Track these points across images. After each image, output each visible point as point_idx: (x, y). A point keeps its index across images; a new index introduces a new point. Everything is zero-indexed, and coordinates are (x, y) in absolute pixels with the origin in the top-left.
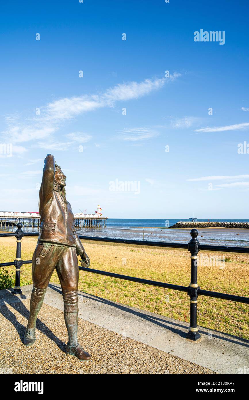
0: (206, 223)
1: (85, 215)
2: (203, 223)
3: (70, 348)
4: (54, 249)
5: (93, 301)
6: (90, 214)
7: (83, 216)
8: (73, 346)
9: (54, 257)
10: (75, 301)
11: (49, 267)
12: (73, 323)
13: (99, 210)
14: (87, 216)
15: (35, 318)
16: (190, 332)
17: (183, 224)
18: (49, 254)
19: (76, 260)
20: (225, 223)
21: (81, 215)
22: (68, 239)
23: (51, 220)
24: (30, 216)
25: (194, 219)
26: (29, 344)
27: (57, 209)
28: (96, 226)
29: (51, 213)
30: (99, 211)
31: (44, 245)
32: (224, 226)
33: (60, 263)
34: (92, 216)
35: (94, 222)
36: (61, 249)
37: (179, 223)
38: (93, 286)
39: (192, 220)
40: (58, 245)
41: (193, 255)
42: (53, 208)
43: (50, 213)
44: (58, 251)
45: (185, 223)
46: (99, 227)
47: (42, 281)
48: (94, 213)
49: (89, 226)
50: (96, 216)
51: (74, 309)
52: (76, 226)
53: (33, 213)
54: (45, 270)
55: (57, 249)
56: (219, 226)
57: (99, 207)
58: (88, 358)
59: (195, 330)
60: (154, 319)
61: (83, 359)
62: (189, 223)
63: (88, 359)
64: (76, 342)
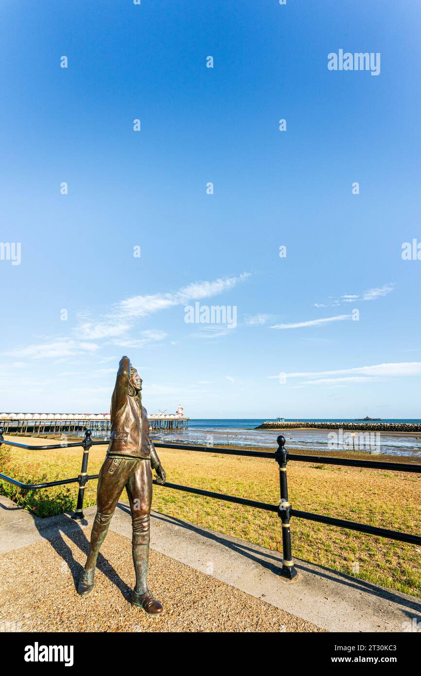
0: (295, 423)
1: (165, 415)
2: (292, 423)
3: (138, 596)
4: (125, 462)
5: (169, 525)
6: (170, 415)
7: (163, 417)
8: (141, 593)
9: (125, 473)
10: (146, 529)
11: (118, 486)
12: (143, 559)
13: (180, 409)
14: (168, 417)
15: (97, 553)
16: (284, 566)
17: (270, 425)
18: (118, 470)
19: (150, 475)
20: (316, 423)
21: (161, 415)
22: (142, 450)
23: (123, 429)
24: (104, 418)
25: (281, 419)
26: (86, 592)
27: (131, 416)
28: (177, 427)
29: (124, 422)
30: (180, 412)
31: (113, 459)
32: (315, 426)
33: (130, 480)
34: (172, 417)
35: (174, 423)
36: (133, 463)
37: (265, 423)
38: (171, 503)
39: (279, 419)
40: (130, 458)
41: (281, 466)
42: (126, 415)
43: (122, 421)
44: (130, 465)
45: (272, 423)
46: (180, 429)
47: (108, 504)
48: (175, 413)
49: (169, 428)
50: (177, 417)
51: (144, 540)
52: (155, 429)
53: (107, 414)
54: (112, 489)
55: (128, 463)
56: (309, 427)
57: (180, 407)
58: (159, 610)
59: (290, 564)
60: (240, 548)
61: (153, 612)
62: (276, 423)
63: (158, 612)
64: (145, 586)
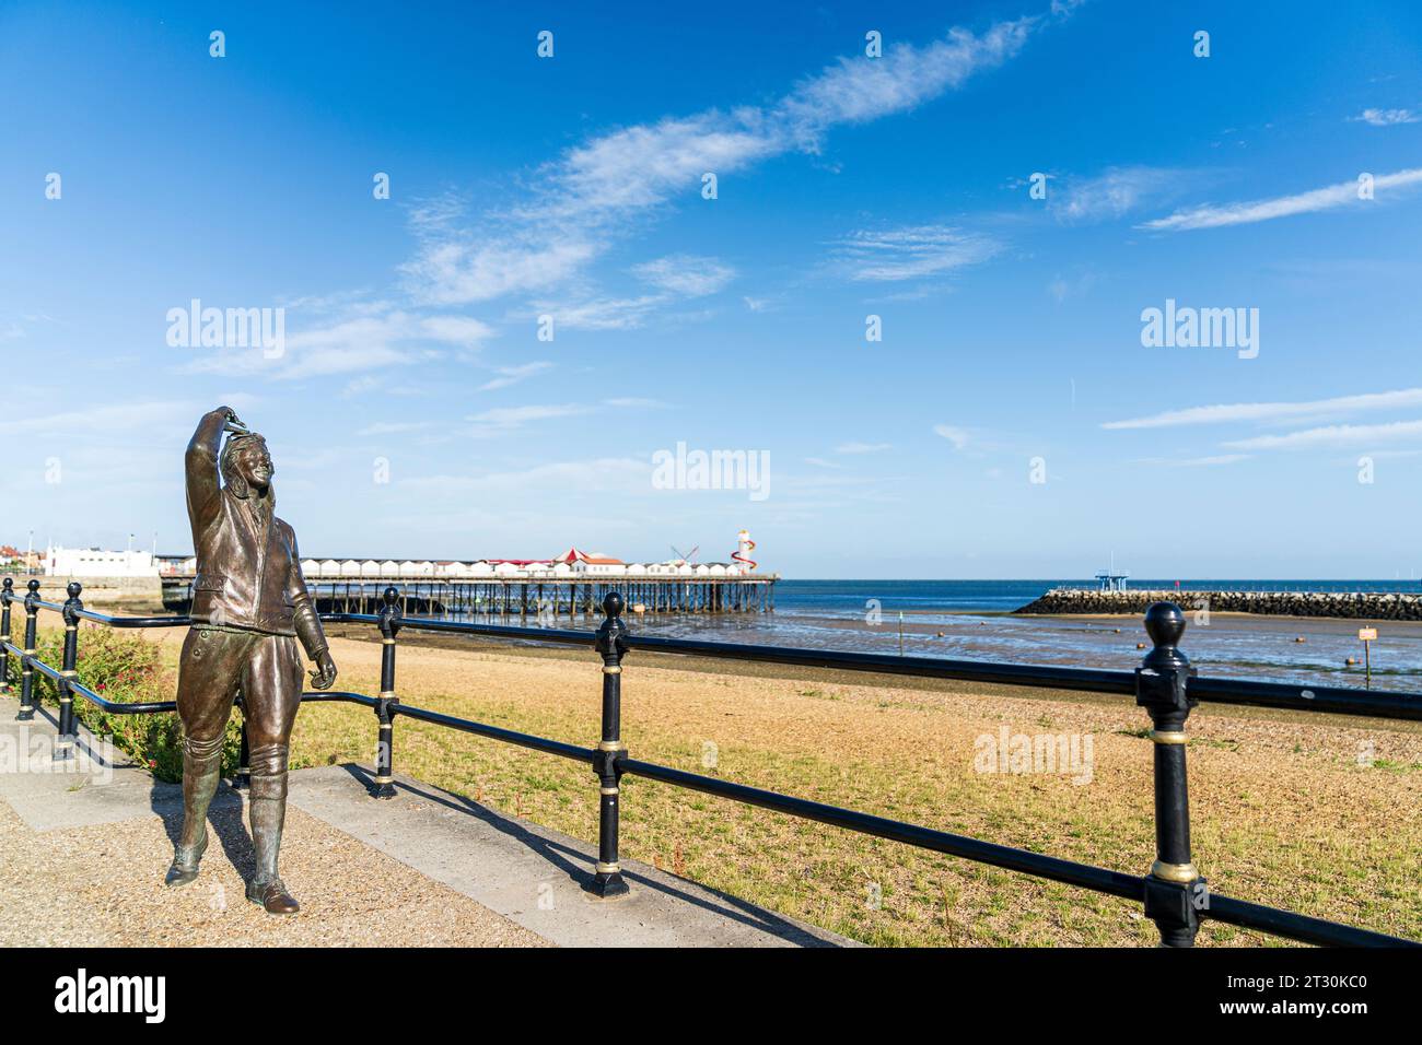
0: (1165, 593)
1: (694, 567)
2: (1154, 593)
3: (256, 887)
4: (225, 638)
6: (710, 566)
7: (686, 571)
8: (263, 881)
9: (227, 660)
10: (274, 771)
11: (214, 685)
12: (267, 824)
13: (746, 547)
14: (703, 571)
17: (1069, 600)
18: (211, 651)
20: (1249, 596)
21: (679, 566)
22: (260, 615)
23: (216, 569)
24: (493, 575)
25: (1115, 579)
27: (235, 542)
28: (737, 607)
29: (218, 553)
30: (746, 553)
31: (200, 629)
32: (1244, 606)
33: (243, 675)
34: (718, 571)
35: (726, 592)
36: (245, 640)
37: (1052, 593)
39: (1104, 581)
40: (234, 630)
42: (223, 540)
43: (214, 553)
44: (237, 644)
45: (1079, 593)
46: (747, 611)
47: (199, 719)
48: (729, 559)
49: (711, 609)
50: (733, 571)
51: (269, 790)
52: (660, 610)
53: (502, 562)
54: (202, 691)
55: (232, 641)
56: (1221, 608)
57: (746, 537)
58: (289, 909)
61: (276, 911)
62: (1094, 593)
63: (287, 912)
64: (271, 872)
